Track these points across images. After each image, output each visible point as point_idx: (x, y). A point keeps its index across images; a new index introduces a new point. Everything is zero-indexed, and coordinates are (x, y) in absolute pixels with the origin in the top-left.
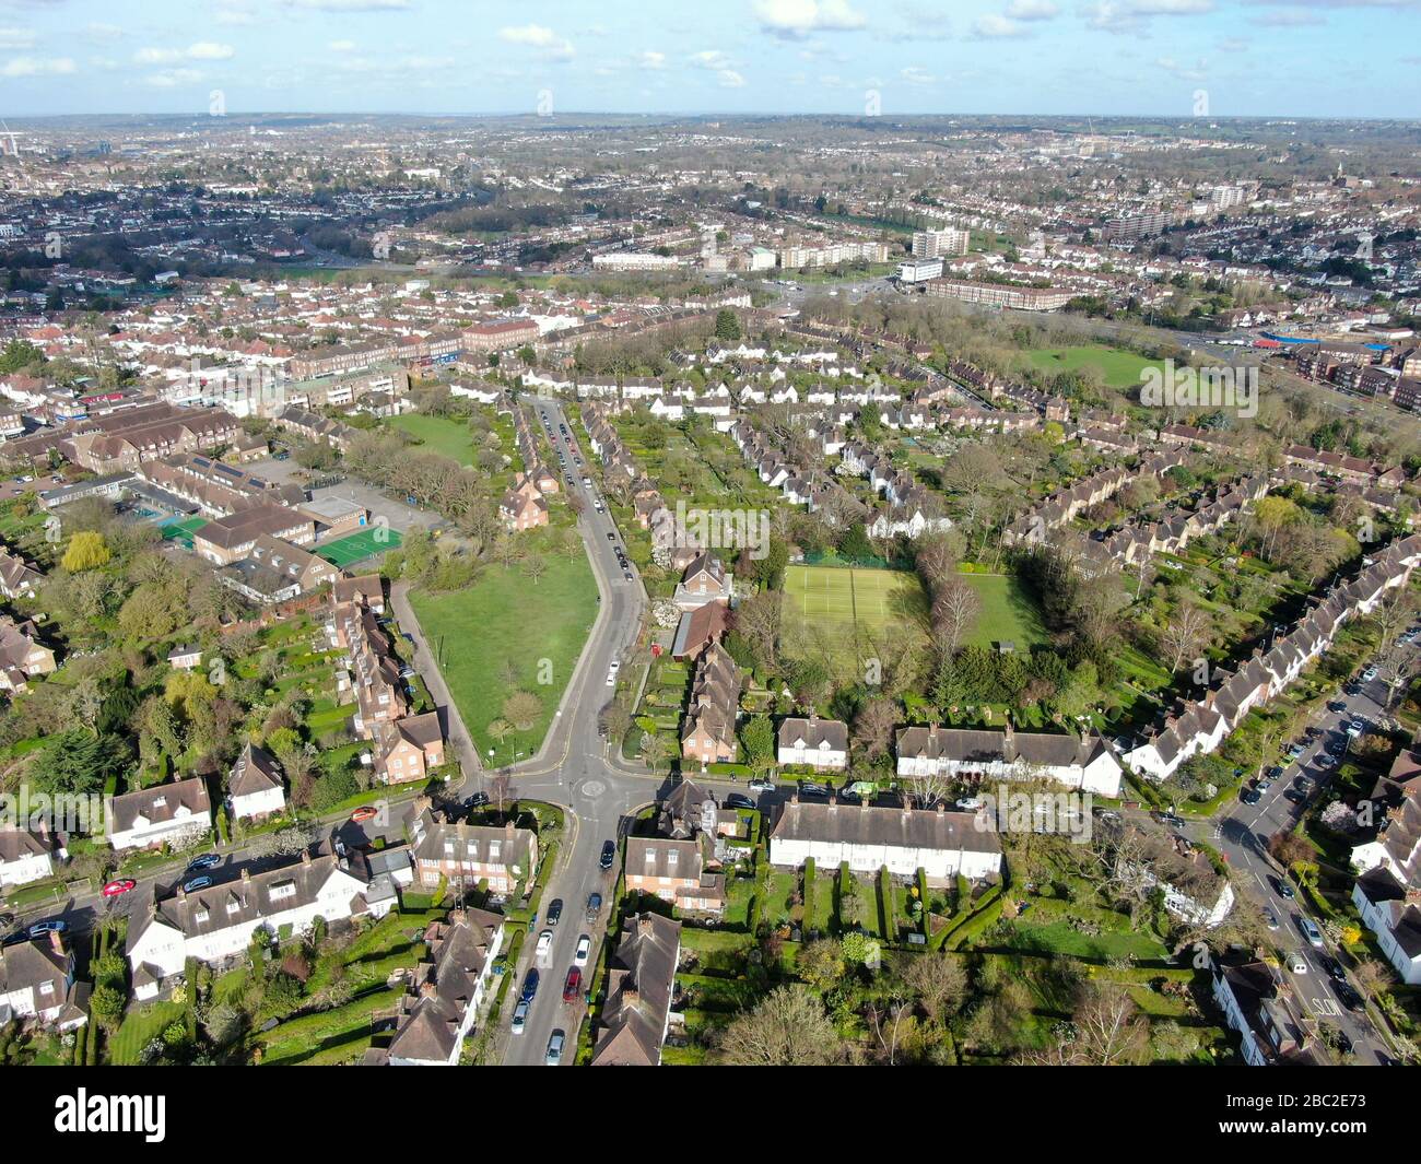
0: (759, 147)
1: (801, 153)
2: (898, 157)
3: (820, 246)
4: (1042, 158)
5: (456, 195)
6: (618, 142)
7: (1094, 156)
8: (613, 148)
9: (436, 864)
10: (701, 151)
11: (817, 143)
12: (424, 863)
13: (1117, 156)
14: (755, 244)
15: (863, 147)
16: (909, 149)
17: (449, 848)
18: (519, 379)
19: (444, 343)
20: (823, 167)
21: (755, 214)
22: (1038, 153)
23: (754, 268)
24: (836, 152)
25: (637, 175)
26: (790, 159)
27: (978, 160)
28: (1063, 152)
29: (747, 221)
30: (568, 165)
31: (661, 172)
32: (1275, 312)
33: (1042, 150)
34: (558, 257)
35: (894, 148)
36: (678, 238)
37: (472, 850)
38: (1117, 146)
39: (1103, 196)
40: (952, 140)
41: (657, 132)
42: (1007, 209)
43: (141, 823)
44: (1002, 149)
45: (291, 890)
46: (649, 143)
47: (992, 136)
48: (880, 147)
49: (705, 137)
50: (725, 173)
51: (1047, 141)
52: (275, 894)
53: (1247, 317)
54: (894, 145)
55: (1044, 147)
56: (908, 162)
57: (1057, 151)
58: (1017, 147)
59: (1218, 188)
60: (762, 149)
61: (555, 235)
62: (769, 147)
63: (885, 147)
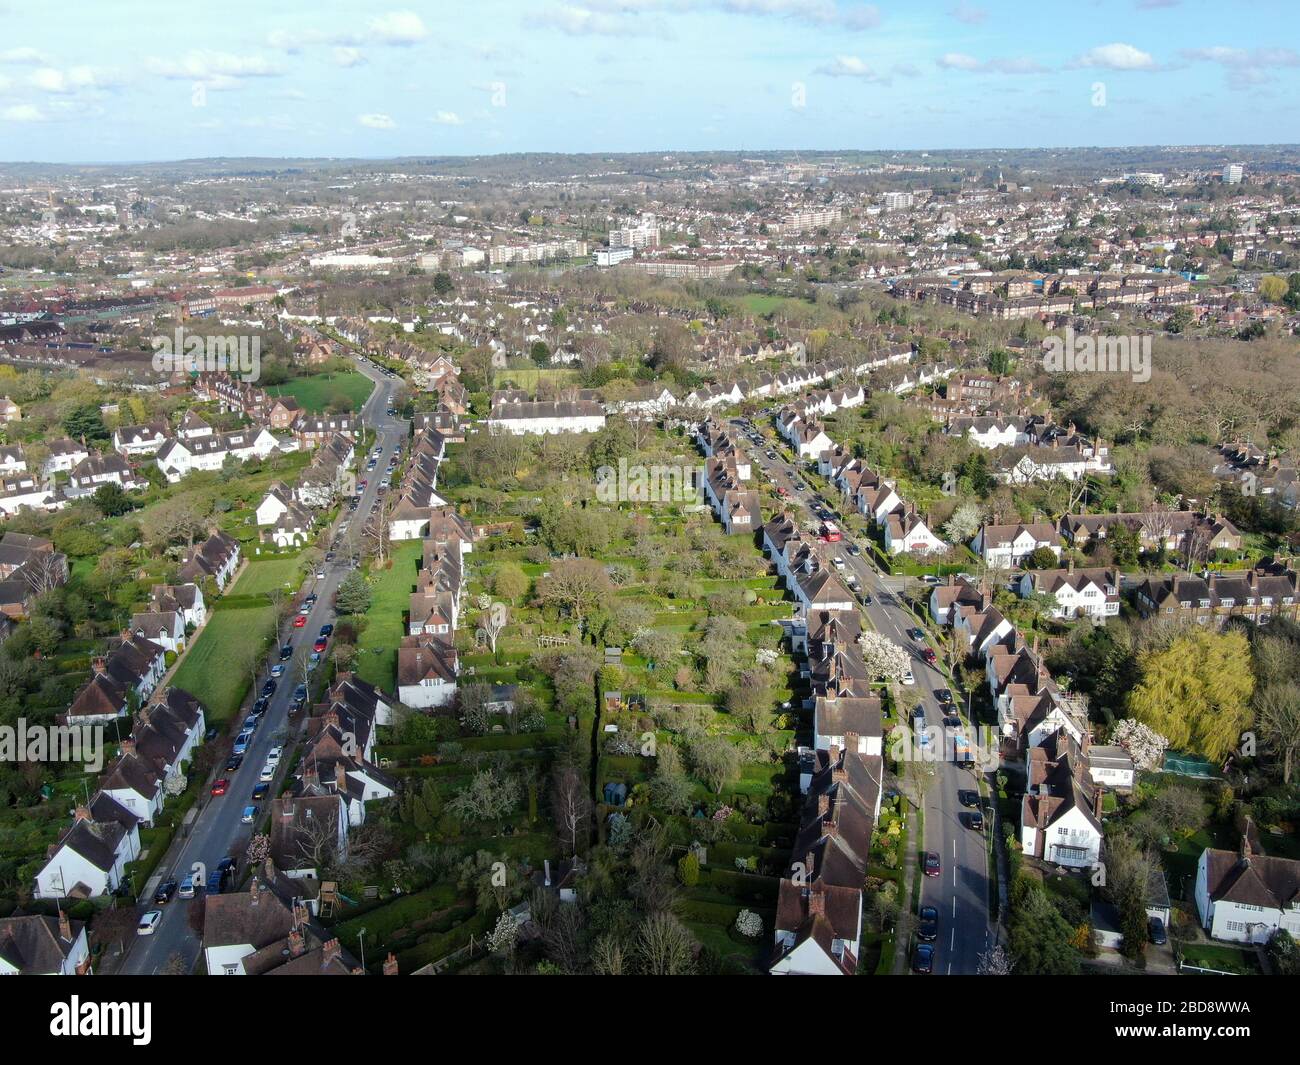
0: (463, 183)
1: (508, 186)
2: (609, 188)
3: (526, 246)
4: (750, 185)
5: (142, 227)
6: (307, 182)
7: (801, 181)
8: (304, 187)
9: (313, 435)
10: (401, 187)
11: (525, 178)
12: (307, 435)
13: (822, 180)
14: (465, 246)
15: (572, 180)
16: (620, 181)
17: (320, 425)
18: (275, 317)
19: (200, 301)
20: (531, 196)
21: (464, 226)
22: (749, 181)
23: (465, 264)
24: (544, 186)
25: (336, 207)
26: (497, 191)
27: (688, 188)
28: (771, 179)
29: (455, 231)
30: (260, 201)
31: (362, 203)
32: (896, 267)
33: (752, 178)
34: (274, 263)
35: (605, 180)
36: (390, 245)
37: (333, 425)
38: (824, 172)
39: (790, 205)
40: (664, 172)
41: (350, 172)
42: (699, 215)
43: (137, 440)
44: (713, 178)
45: (241, 440)
46: (342, 182)
47: (704, 167)
48: (589, 180)
49: (403, 176)
50: (430, 204)
51: (758, 170)
52: (233, 441)
53: (872, 271)
54: (604, 178)
55: (753, 174)
56: (619, 192)
57: (766, 178)
58: (728, 176)
59: (892, 194)
60: (467, 184)
61: (267, 247)
62: (474, 182)
63: (594, 179)
